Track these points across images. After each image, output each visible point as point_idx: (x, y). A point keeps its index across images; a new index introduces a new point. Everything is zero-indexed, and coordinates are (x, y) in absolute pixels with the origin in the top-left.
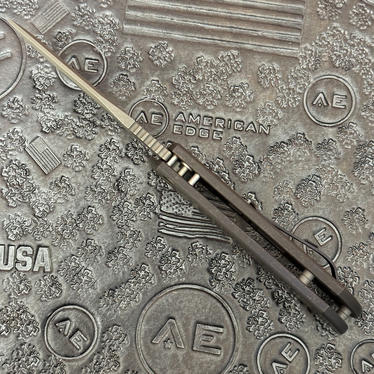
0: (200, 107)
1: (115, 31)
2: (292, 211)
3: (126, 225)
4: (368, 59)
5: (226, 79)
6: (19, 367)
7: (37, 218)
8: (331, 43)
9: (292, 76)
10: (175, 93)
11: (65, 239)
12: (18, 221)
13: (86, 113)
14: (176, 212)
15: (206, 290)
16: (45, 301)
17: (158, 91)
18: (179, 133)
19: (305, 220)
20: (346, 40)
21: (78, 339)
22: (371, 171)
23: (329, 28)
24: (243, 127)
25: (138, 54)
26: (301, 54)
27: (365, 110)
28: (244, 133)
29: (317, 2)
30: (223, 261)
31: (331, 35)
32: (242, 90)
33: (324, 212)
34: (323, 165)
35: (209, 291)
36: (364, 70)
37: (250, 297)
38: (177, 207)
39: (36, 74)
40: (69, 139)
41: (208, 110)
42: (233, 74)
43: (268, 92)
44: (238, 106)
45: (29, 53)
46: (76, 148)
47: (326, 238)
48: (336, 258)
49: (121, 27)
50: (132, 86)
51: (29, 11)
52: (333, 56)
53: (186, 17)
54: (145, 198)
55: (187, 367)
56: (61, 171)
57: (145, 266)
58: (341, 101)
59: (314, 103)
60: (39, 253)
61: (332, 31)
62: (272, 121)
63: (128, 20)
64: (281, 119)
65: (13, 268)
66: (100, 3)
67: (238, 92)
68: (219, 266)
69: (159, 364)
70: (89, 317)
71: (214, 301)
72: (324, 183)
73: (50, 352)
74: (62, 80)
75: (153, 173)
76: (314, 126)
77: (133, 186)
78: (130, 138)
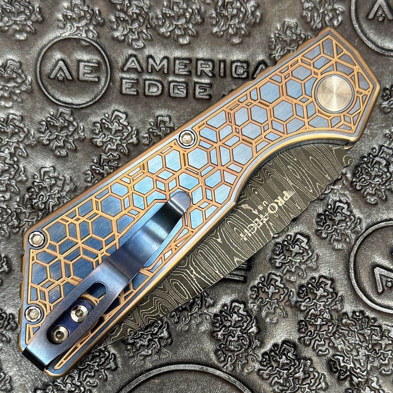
0: (165, 41)
2: (349, 213)
10: (118, 18)
15: (211, 370)
17: (84, 17)
18: (132, 93)
19: (373, 228)
24: (248, 72)
30: (235, 316)
32: (238, 4)
37: (291, 374)
41: (182, 45)
44: (235, 34)
50: (37, 14)
59: (371, 16)
67: (233, 8)
68: (229, 326)
75: (93, 170)
76: (374, 57)
77: (58, 198)
78: (42, 109)
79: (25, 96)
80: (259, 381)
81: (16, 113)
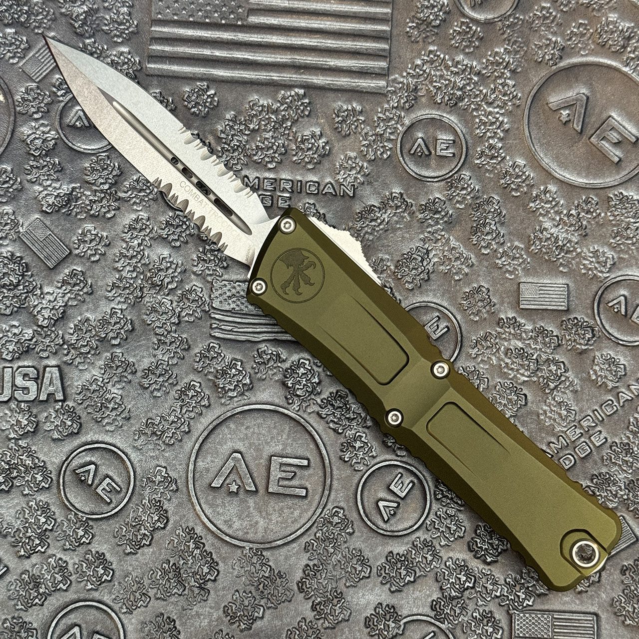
0: (257, 165)
1: (136, 73)
3: (166, 330)
4: (478, 90)
5: (291, 126)
6: (27, 532)
7: (42, 329)
8: (428, 71)
9: (379, 118)
10: (223, 148)
11: (82, 353)
12: (15, 334)
13: (101, 184)
14: (234, 309)
15: (281, 410)
16: (58, 439)
19: (410, 307)
20: (447, 68)
21: (107, 488)
22: (494, 236)
23: (423, 53)
24: (318, 189)
25: (168, 101)
26: (389, 89)
27: (480, 158)
28: (320, 196)
29: (405, 20)
30: (302, 369)
31: (428, 62)
32: (313, 141)
33: (435, 295)
34: (429, 232)
35: (286, 412)
36: (474, 105)
37: (343, 415)
38: (234, 302)
39: (30, 135)
40: (80, 219)
41: (270, 169)
42: (300, 119)
43: (348, 142)
44: (310, 162)
45: (18, 109)
46: (89, 231)
47: (440, 329)
48: (455, 355)
49: (144, 66)
51: (15, 53)
52: (432, 89)
53: (230, 49)
54: (190, 291)
55: (261, 516)
56: (71, 263)
57: (195, 383)
58: (447, 147)
59: (412, 152)
60: (46, 375)
61: (428, 56)
62: (356, 178)
63: (152, 57)
64: (369, 174)
65: (11, 398)
66: (113, 38)
67: (309, 143)
68: (297, 377)
69: (222, 514)
70: (121, 458)
71: (293, 424)
72: (431, 256)
73: (69, 509)
74: (67, 141)
75: (199, 257)
76: (413, 182)
77: (172, 277)
78: (164, 212)
79: (151, 202)
80: (318, 419)
81: (144, 215)
